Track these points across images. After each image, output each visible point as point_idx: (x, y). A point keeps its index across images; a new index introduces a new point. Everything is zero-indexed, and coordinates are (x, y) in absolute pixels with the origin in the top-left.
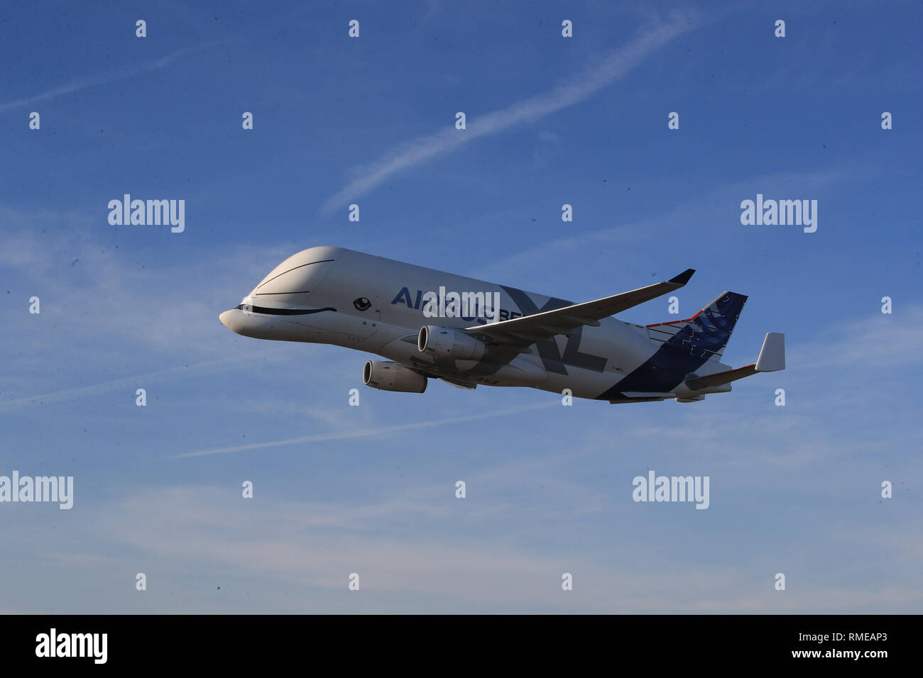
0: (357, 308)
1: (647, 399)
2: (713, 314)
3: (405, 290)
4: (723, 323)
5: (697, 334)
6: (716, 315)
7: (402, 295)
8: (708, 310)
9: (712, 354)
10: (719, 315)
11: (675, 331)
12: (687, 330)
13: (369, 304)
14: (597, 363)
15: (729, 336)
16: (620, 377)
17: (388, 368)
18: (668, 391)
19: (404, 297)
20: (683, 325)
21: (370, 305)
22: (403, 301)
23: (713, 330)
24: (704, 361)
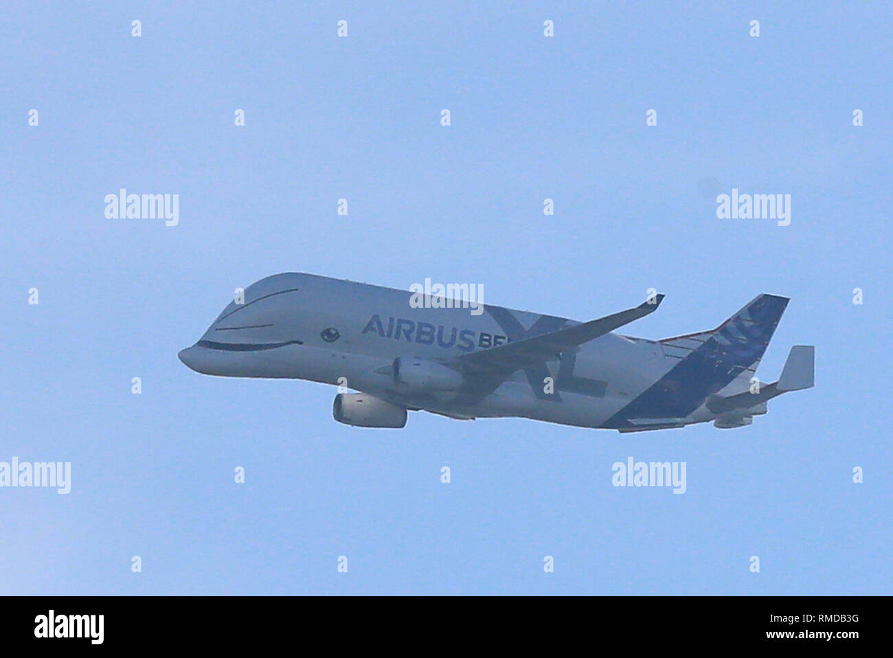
0: (326, 340)
1: (662, 426)
2: (744, 322)
3: (376, 317)
4: (757, 333)
5: (722, 348)
6: (747, 324)
7: (373, 324)
8: (737, 318)
9: (742, 370)
10: (752, 324)
11: (696, 345)
12: (711, 344)
13: (337, 336)
14: (595, 387)
15: (765, 349)
16: (624, 402)
17: (361, 401)
18: (684, 416)
19: (375, 325)
20: (706, 338)
21: (339, 336)
22: (374, 330)
23: (744, 342)
24: (731, 378)
